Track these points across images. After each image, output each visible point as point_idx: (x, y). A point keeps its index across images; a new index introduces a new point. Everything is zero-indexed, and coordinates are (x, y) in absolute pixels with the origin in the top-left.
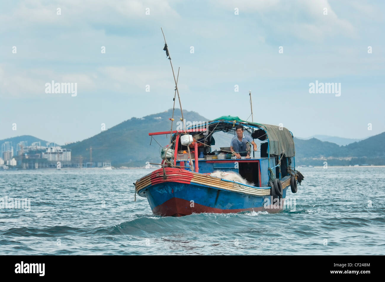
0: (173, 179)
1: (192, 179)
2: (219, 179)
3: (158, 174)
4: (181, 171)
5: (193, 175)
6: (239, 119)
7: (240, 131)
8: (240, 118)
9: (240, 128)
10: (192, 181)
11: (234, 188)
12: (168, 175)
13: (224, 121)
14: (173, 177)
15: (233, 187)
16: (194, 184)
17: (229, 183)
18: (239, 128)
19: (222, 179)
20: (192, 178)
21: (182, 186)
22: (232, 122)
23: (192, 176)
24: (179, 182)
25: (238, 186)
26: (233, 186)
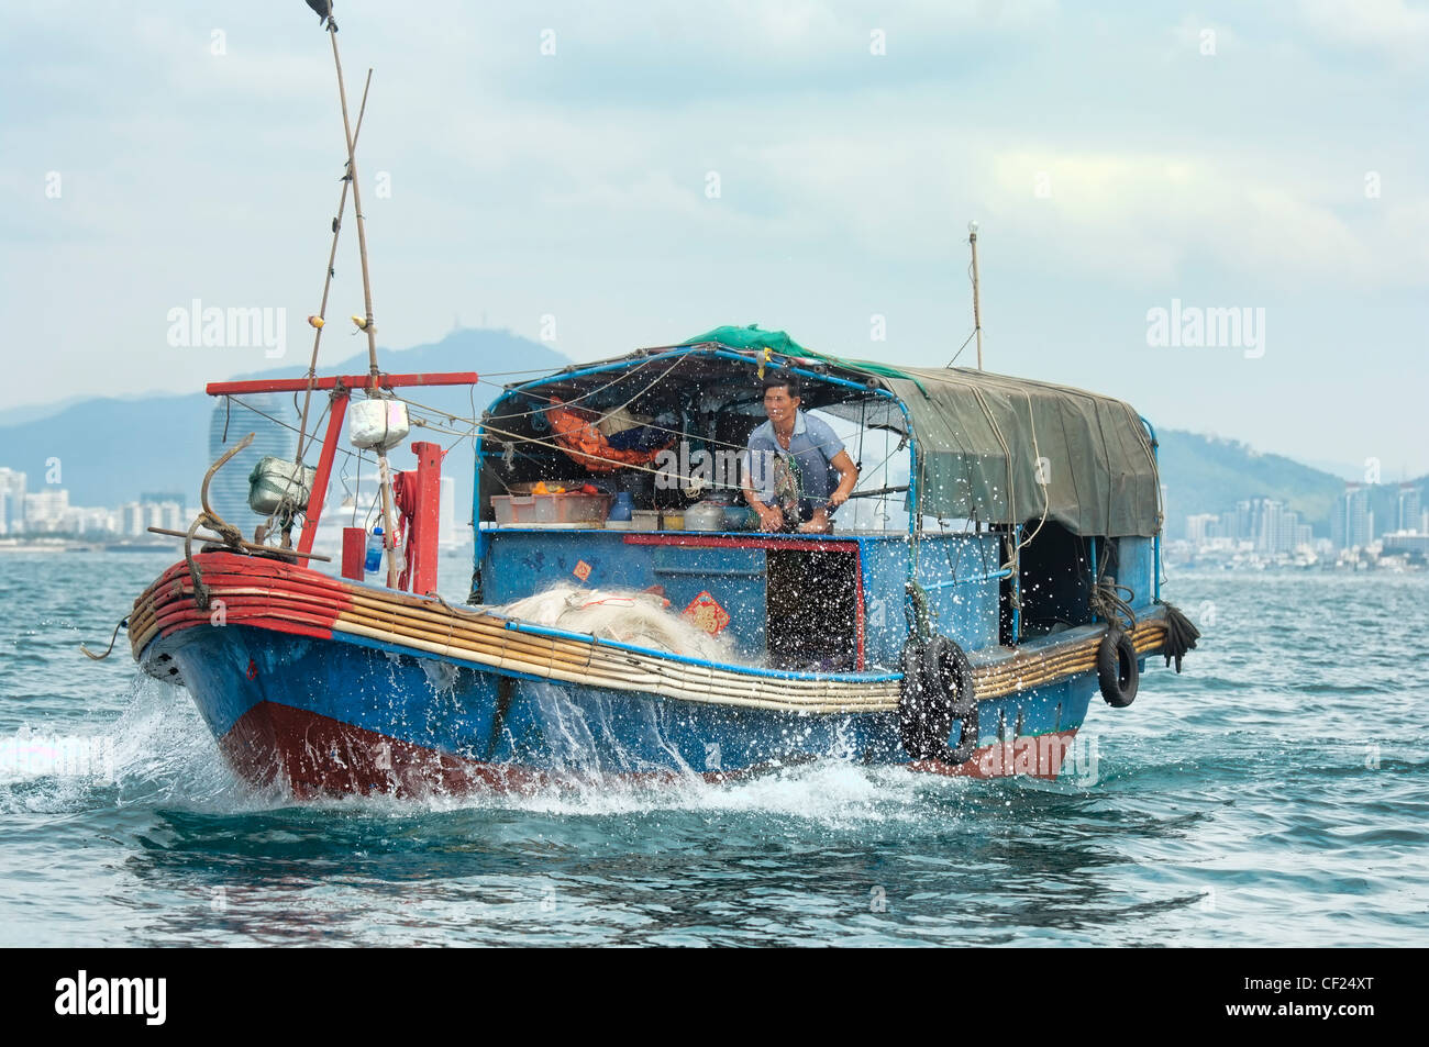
0: (239, 610)
1: (343, 614)
2: (494, 622)
3: (179, 581)
4: (284, 574)
5: (347, 596)
6: (790, 344)
7: (779, 399)
8: (794, 339)
9: (782, 385)
10: (339, 624)
11: (591, 670)
12: (217, 592)
13: (718, 352)
14: (240, 599)
15: (588, 665)
16: (354, 640)
17: (558, 645)
18: (773, 386)
19: (508, 624)
20: (343, 609)
21: (296, 647)
22: (752, 355)
23: (346, 601)
24: (273, 626)
25: (624, 660)
26: (586, 660)
